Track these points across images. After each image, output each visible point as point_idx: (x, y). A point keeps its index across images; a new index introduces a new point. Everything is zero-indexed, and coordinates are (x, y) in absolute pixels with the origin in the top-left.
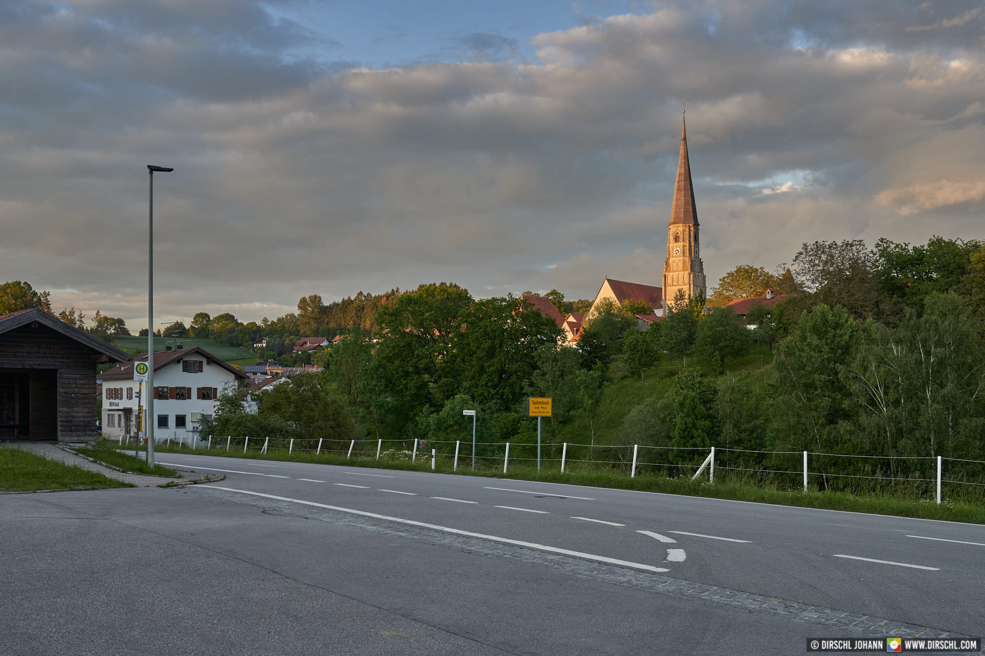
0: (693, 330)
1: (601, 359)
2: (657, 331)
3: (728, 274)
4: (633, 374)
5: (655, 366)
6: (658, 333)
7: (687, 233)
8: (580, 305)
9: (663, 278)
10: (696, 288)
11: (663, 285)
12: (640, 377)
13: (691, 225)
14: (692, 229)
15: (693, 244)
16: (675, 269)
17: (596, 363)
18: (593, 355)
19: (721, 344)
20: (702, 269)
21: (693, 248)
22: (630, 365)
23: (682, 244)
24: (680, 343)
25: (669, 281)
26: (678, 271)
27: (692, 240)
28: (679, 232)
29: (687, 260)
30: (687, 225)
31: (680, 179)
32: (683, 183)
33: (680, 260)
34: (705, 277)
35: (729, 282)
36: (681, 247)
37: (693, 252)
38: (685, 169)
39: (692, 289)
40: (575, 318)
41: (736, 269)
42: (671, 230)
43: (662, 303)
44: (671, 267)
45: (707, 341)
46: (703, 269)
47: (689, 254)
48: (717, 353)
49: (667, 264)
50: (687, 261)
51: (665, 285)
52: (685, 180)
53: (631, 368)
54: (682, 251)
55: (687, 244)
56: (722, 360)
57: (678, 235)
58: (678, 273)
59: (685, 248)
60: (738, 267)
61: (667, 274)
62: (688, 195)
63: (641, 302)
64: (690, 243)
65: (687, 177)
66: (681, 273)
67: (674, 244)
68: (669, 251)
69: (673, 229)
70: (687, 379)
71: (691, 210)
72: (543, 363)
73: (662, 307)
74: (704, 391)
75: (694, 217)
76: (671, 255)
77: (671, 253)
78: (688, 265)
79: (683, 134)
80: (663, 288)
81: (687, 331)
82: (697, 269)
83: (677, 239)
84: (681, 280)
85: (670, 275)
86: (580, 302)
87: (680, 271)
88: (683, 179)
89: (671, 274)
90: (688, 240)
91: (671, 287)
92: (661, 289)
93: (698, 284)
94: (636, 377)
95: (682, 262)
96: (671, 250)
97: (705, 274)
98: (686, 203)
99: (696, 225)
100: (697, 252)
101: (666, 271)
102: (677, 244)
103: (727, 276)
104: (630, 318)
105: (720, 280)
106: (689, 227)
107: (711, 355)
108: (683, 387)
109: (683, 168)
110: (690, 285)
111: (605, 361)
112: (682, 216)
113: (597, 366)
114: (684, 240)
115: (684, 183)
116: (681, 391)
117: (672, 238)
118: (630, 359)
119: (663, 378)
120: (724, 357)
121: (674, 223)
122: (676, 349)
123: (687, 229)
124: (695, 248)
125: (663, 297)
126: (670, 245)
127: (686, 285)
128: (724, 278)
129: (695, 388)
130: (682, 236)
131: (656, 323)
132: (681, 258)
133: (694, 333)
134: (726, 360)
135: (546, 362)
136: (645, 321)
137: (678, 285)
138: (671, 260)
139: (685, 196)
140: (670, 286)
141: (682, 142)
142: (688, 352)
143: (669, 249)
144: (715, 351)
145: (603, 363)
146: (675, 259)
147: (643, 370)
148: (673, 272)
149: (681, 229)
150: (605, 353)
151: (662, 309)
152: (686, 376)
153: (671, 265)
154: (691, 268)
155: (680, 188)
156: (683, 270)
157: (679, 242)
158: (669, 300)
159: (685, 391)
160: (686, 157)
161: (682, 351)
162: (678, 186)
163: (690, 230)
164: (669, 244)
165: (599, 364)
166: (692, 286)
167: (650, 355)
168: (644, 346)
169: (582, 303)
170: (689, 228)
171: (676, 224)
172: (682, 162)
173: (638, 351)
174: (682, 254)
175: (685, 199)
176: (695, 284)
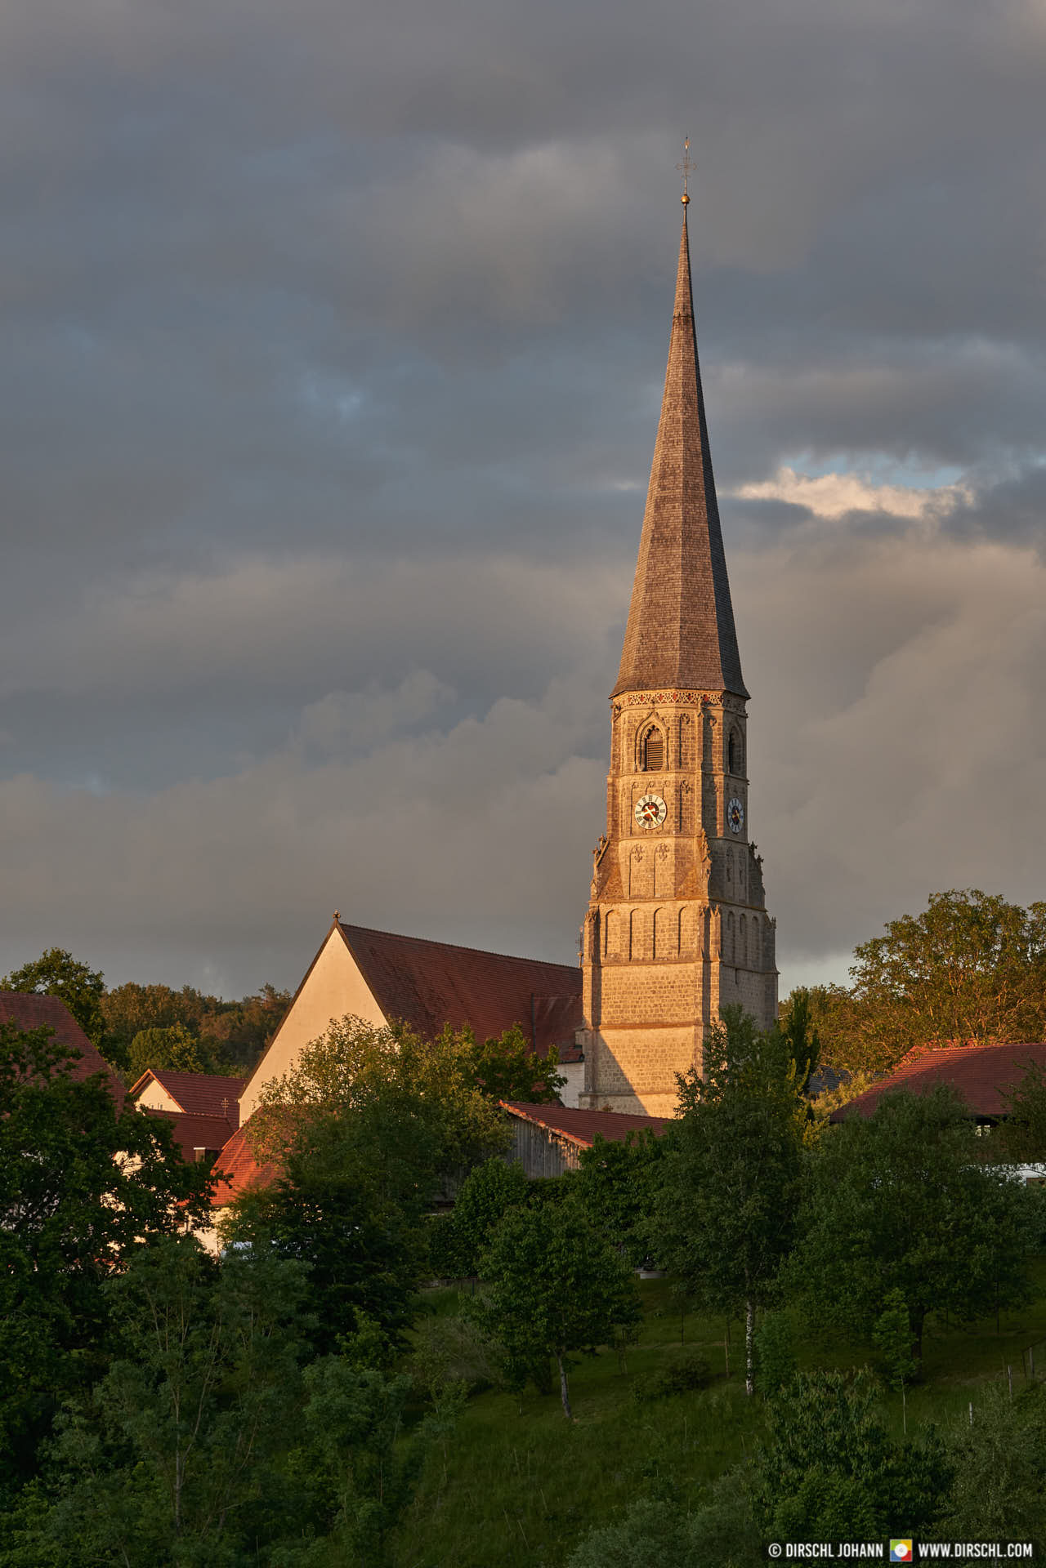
0: (787, 1186)
1: (371, 1308)
2: (616, 1184)
3: (895, 926)
4: (519, 1375)
5: (612, 1343)
6: (621, 1191)
7: (694, 730)
8: (133, 1013)
9: (587, 929)
10: (732, 973)
11: (587, 959)
12: (548, 1389)
13: (714, 696)
14: (718, 713)
15: (719, 780)
16: (639, 887)
17: (352, 1326)
18: (332, 1288)
19: (914, 1258)
20: (756, 891)
21: (720, 797)
22: (510, 1335)
23: (671, 777)
24: (735, 1245)
25: (615, 944)
26: (653, 899)
27: (718, 761)
28: (659, 725)
29: (695, 848)
30: (697, 695)
31: (666, 493)
32: (679, 511)
33: (664, 849)
34: (770, 926)
35: (895, 965)
36: (670, 791)
37: (720, 815)
38: (687, 449)
39: (715, 980)
40: (174, 1094)
41: (926, 908)
42: (625, 716)
43: (580, 1038)
44: (624, 878)
45: (853, 1242)
46: (763, 892)
47: (704, 825)
48: (897, 1292)
49: (606, 861)
50: (696, 855)
51: (596, 959)
52: (688, 499)
53: (513, 1349)
54: (673, 811)
55: (696, 780)
56: (916, 1327)
57: (654, 738)
58: (653, 906)
59: (686, 796)
60: (938, 899)
61: (604, 909)
62: (699, 565)
63: (511, 1038)
64: (707, 776)
65: (696, 486)
66: (669, 908)
67: (638, 778)
68: (615, 807)
69: (633, 710)
70: (818, 1417)
71: (713, 629)
72: (147, 1327)
73: (580, 1059)
74: (890, 1473)
75: (724, 659)
76: (624, 827)
77: (623, 816)
78: (700, 871)
79: (679, 299)
80: (588, 971)
81: (762, 1191)
82: (738, 890)
83: (648, 757)
84: (666, 940)
85: (617, 914)
86: (134, 996)
87: (662, 899)
88: (679, 492)
89: (624, 908)
90: (698, 761)
91: (623, 969)
92: (579, 973)
93: (740, 957)
94: (530, 1388)
95: (671, 856)
96: (623, 802)
97: (770, 916)
98: (690, 600)
99: (736, 694)
100: (737, 817)
101: (599, 894)
102: (650, 777)
103: (886, 933)
104: (480, 1117)
105: (860, 953)
106: (706, 703)
107: (874, 1303)
108: (803, 1452)
109: (681, 446)
110: (707, 961)
111: (388, 1315)
112: (673, 654)
113: (361, 1337)
114: (680, 763)
115: (686, 513)
116: (794, 1473)
117: (626, 749)
118: (510, 1310)
119: (652, 1398)
120: (922, 1311)
121: (640, 685)
122: (715, 1269)
123: (696, 715)
124: (727, 801)
125: (587, 1012)
126: (622, 783)
127: (688, 959)
128: (876, 944)
129: (854, 1463)
130: (672, 745)
131: (608, 1148)
132: (670, 842)
133: (795, 1201)
134: (930, 1320)
135: (161, 1323)
136: (544, 1132)
137: (655, 960)
138: (624, 846)
139: (688, 567)
140: (616, 961)
141: (677, 333)
142: (769, 1285)
143: (614, 797)
144: (890, 1286)
145: (385, 1324)
146: (642, 843)
147: (566, 1361)
148: (633, 899)
149: (668, 710)
150: (388, 1277)
151: (582, 1067)
152: (810, 1407)
153: (623, 870)
154: (714, 885)
155: (667, 532)
156: (679, 895)
157: (657, 767)
158: (612, 1026)
159: (812, 1473)
160: (695, 397)
161: (739, 1279)
162: (657, 526)
163: (708, 719)
164: (615, 777)
165: (367, 1328)
166: (715, 966)
167: (598, 1295)
168: (576, 1257)
169: (142, 1002)
170: (704, 710)
171: (645, 687)
172: (673, 420)
173: (545, 1275)
174: (670, 825)
175: (686, 581)
176: (726, 959)
